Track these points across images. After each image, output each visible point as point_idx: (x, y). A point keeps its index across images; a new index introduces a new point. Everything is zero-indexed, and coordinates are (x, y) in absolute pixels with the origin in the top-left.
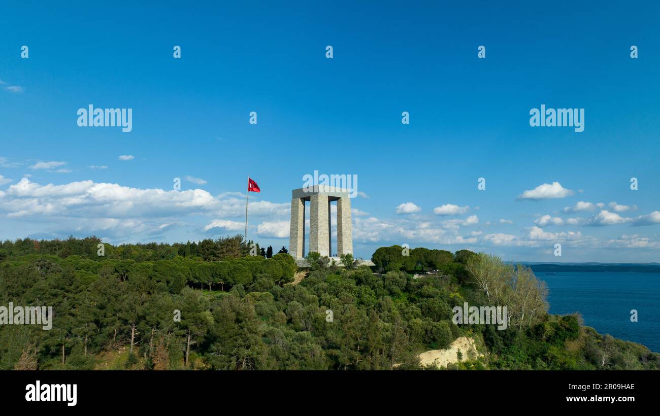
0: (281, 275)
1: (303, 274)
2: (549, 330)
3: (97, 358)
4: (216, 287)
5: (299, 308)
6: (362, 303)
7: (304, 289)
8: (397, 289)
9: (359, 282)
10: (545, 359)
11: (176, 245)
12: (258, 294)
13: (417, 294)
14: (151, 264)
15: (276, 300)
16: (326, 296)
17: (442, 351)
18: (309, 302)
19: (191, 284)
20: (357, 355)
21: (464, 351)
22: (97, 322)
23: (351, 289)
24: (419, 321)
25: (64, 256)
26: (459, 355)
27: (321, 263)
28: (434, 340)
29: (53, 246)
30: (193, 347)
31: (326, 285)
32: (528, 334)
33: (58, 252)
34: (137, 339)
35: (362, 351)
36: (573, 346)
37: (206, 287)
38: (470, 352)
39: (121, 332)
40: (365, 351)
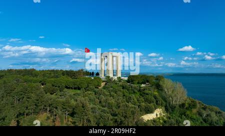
0: (97, 84)
1: (104, 83)
2: (187, 105)
3: (37, 117)
4: (75, 88)
5: (103, 98)
6: (124, 95)
7: (105, 90)
8: (136, 91)
9: (123, 88)
10: (185, 115)
11: (61, 70)
12: (89, 92)
13: (143, 93)
14: (53, 79)
15: (95, 94)
16: (112, 93)
17: (151, 114)
18: (107, 95)
19: (67, 87)
20: (123, 118)
21: (158, 114)
22: (36, 105)
23: (121, 91)
24: (143, 104)
25: (23, 76)
26: (157, 115)
27: (110, 80)
28: (148, 110)
29: (19, 72)
30: (68, 114)
31: (112, 89)
32: (180, 106)
33: (21, 74)
34: (50, 111)
35: (124, 117)
36: (194, 111)
37: (72, 88)
38: (160, 114)
39: (44, 108)
40: (125, 117)
